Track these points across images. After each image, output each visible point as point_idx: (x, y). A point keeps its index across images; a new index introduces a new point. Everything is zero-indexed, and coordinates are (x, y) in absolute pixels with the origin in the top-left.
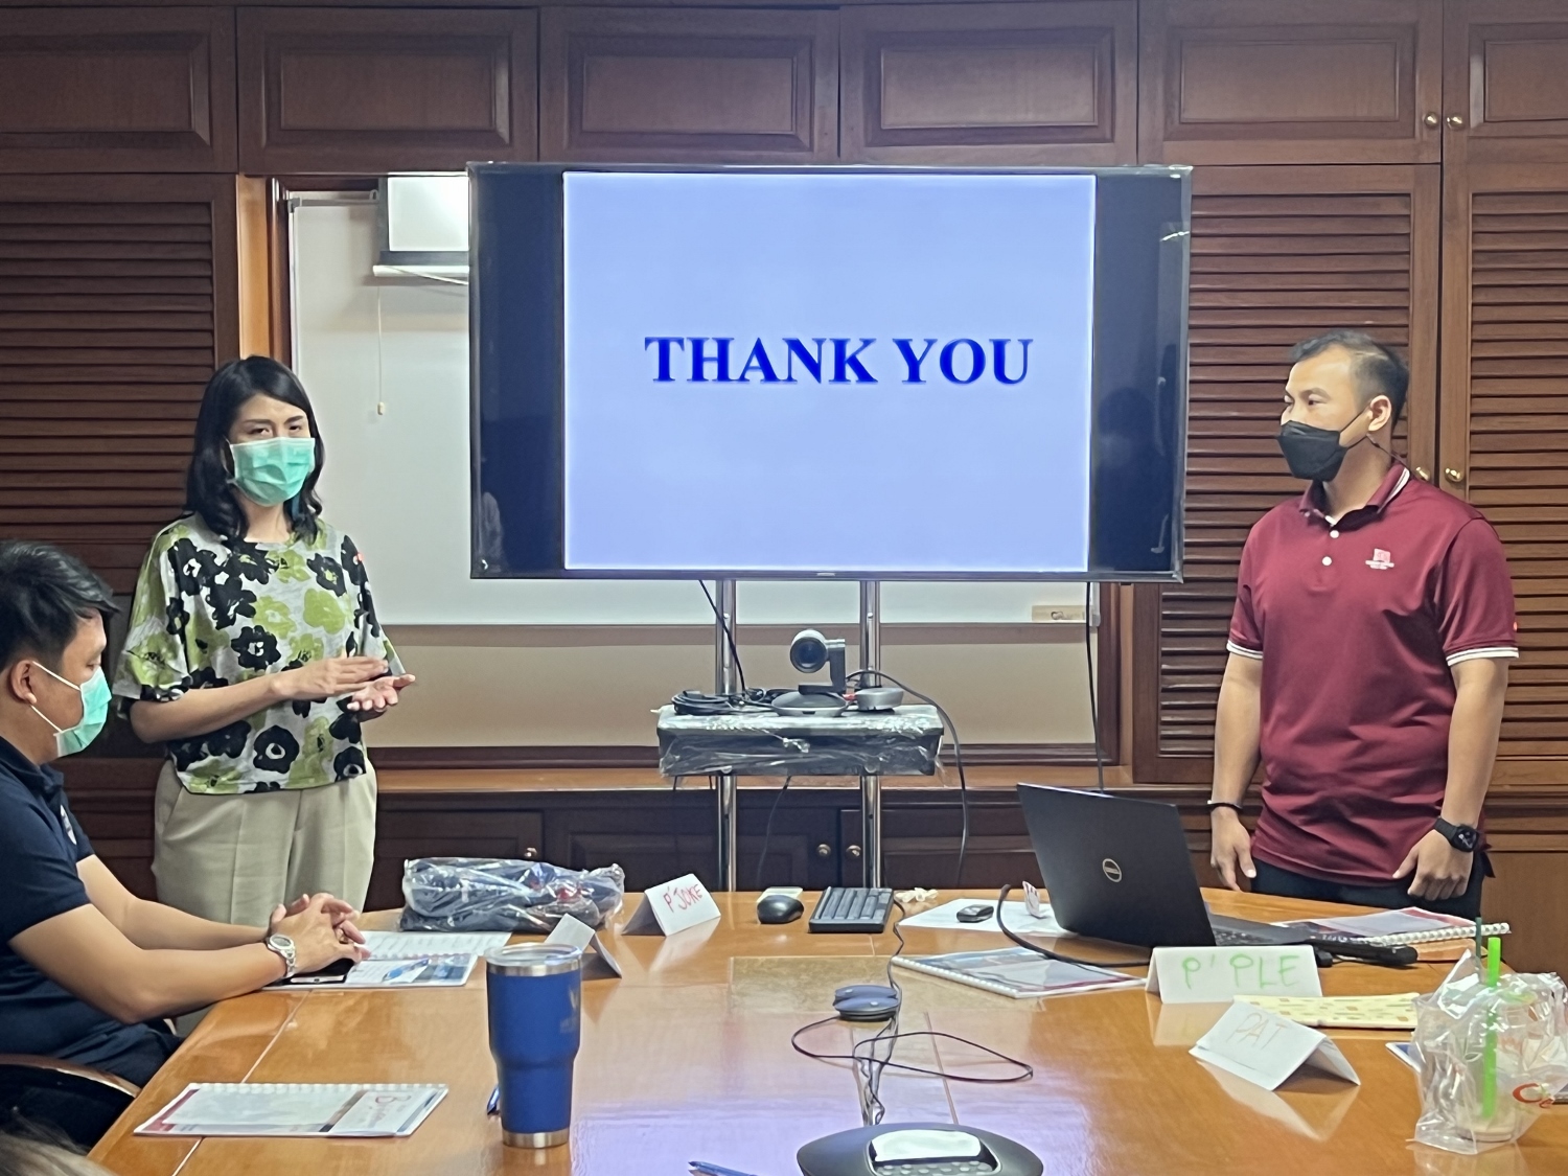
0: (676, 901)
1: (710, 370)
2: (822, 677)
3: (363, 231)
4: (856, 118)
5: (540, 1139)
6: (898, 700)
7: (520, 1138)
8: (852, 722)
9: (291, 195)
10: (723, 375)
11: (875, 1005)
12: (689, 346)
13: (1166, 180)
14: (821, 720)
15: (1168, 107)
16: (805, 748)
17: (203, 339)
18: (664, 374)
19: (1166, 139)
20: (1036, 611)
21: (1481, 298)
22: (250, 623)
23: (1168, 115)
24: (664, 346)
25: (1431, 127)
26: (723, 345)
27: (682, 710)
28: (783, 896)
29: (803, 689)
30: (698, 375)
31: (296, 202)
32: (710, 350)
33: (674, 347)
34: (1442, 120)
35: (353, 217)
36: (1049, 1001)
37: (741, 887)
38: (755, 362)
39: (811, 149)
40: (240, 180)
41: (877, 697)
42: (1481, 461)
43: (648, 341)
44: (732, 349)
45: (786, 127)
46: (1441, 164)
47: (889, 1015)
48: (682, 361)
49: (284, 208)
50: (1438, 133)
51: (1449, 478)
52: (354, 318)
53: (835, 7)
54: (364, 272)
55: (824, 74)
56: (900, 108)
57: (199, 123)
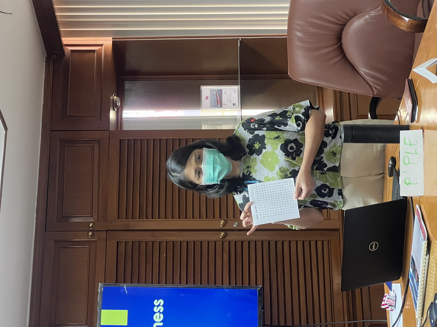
25: (93, 235)
34: (91, 231)
46: (106, 231)
50: (95, 232)
51: (224, 226)
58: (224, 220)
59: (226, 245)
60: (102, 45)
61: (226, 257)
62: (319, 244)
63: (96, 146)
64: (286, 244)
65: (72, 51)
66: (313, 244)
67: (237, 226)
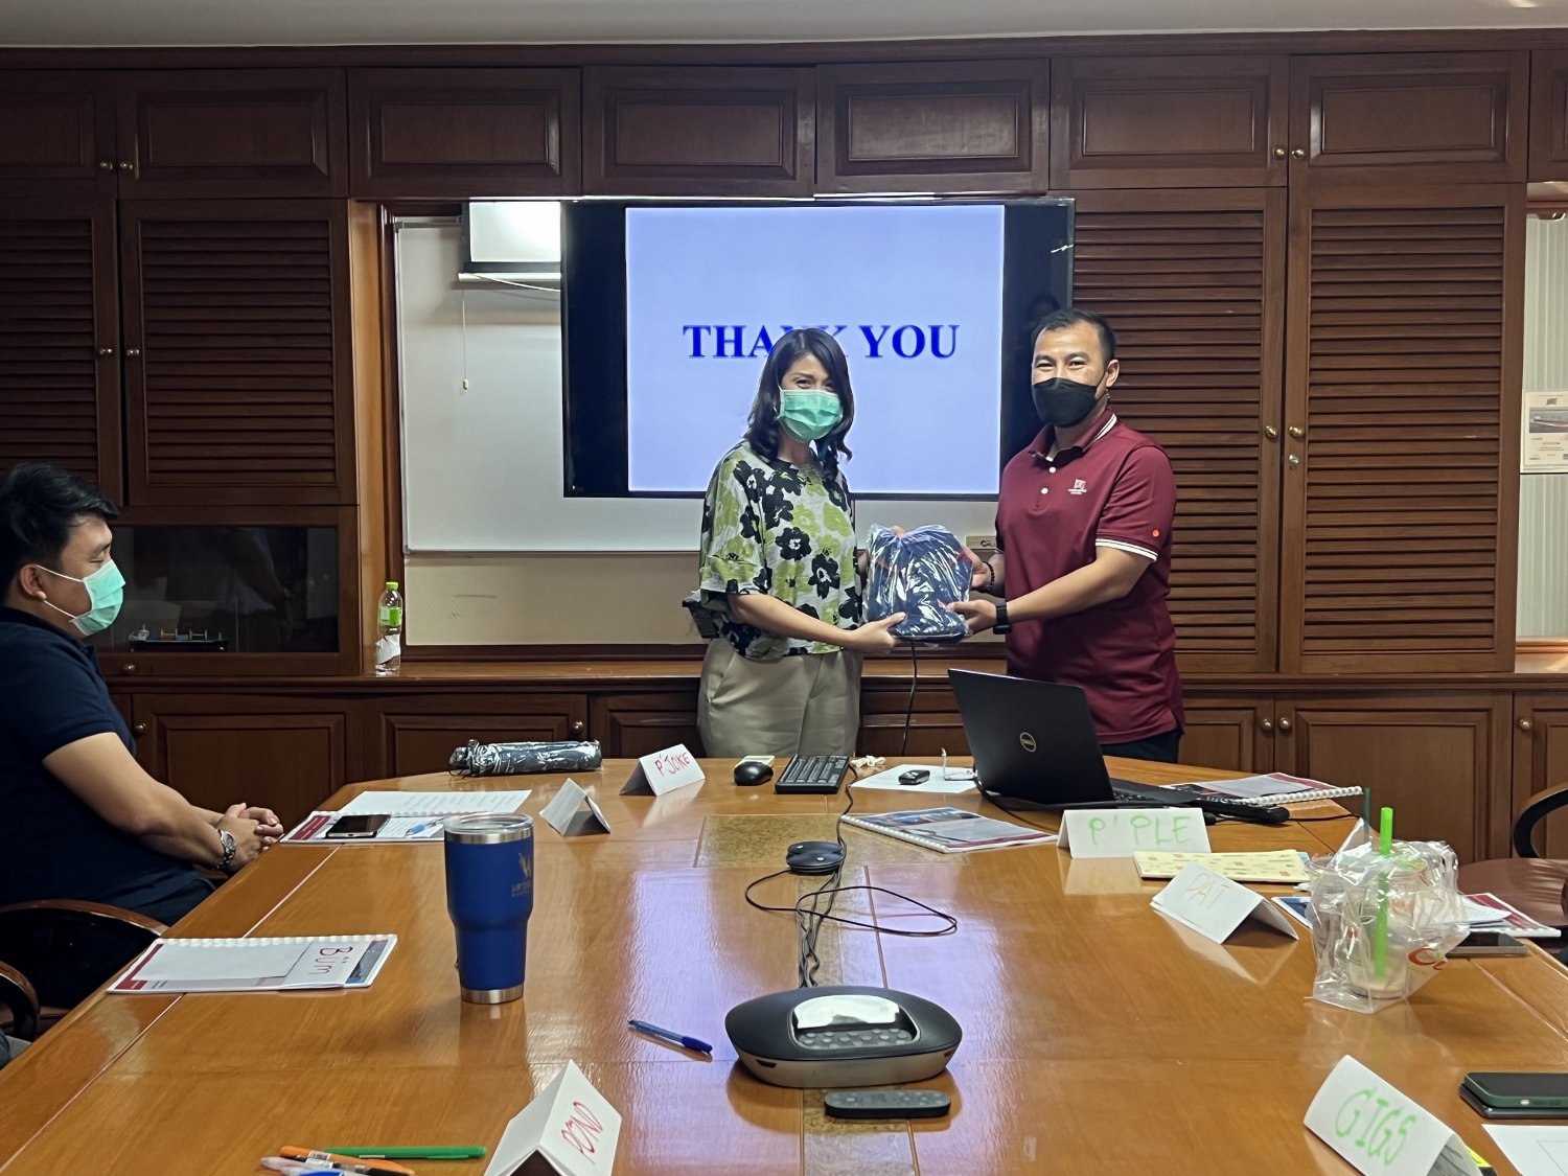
0: (666, 766)
1: (729, 349)
3: (451, 247)
4: (829, 153)
9: (396, 220)
10: (738, 353)
12: (714, 332)
15: (1073, 140)
17: (324, 328)
18: (697, 352)
19: (1072, 168)
20: (970, 540)
21: (1318, 293)
22: (790, 525)
23: (1073, 147)
24: (697, 331)
25: (1279, 158)
26: (738, 331)
30: (721, 352)
31: (400, 225)
32: (729, 335)
33: (703, 332)
34: (1288, 152)
35: (444, 236)
38: (761, 343)
39: (794, 178)
40: (352, 205)
42: (1317, 420)
43: (685, 328)
44: (745, 334)
45: (774, 160)
46: (1288, 187)
48: (709, 342)
49: (390, 229)
50: (1284, 162)
51: (1292, 434)
52: (443, 316)
53: (813, 65)
54: (453, 279)
55: (804, 117)
56: (867, 146)
57: (319, 159)
58: (1304, 435)
59: (1251, 440)
61: (1224, 439)
62: (1249, 631)
63: (1492, 155)
64: (1249, 563)
66: (1250, 618)
67: (1291, 463)
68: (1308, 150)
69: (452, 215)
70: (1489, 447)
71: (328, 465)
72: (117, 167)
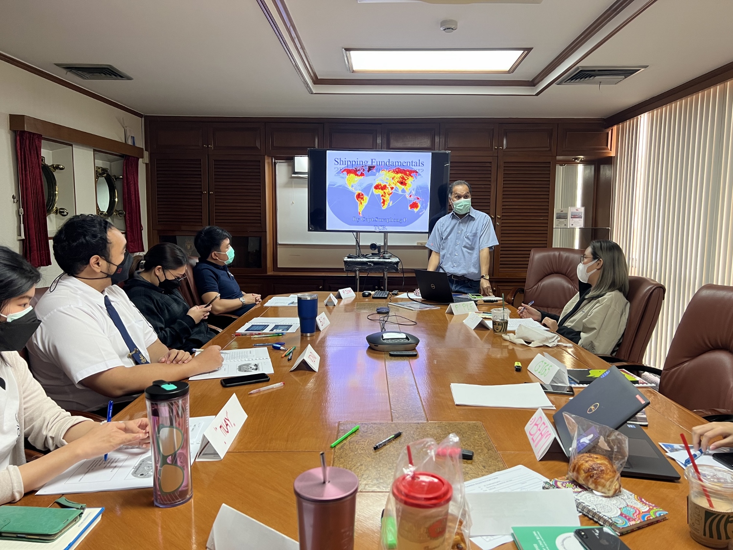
0: (346, 292)
2: (376, 251)
3: (290, 168)
4: (385, 145)
5: (309, 334)
6: (391, 257)
7: (304, 334)
8: (381, 260)
9: (276, 161)
11: (385, 311)
13: (446, 153)
14: (376, 259)
15: (445, 144)
16: (372, 265)
17: (259, 188)
20: (418, 243)
21: (505, 183)
23: (445, 145)
25: (496, 149)
27: (349, 258)
28: (367, 293)
29: (372, 254)
31: (277, 162)
34: (498, 148)
35: (288, 165)
36: (420, 311)
37: (360, 291)
40: (266, 157)
41: (387, 256)
42: (504, 214)
45: (371, 147)
46: (498, 156)
47: (388, 313)
49: (275, 163)
51: (497, 218)
52: (288, 185)
53: (381, 124)
54: (290, 176)
55: (379, 137)
56: (393, 144)
57: (258, 145)
58: (500, 218)
60: (611, 150)
63: (548, 149)
65: (608, 133)
67: (497, 225)
68: (503, 148)
69: (290, 160)
70: (546, 221)
71: (259, 222)
72: (208, 147)
